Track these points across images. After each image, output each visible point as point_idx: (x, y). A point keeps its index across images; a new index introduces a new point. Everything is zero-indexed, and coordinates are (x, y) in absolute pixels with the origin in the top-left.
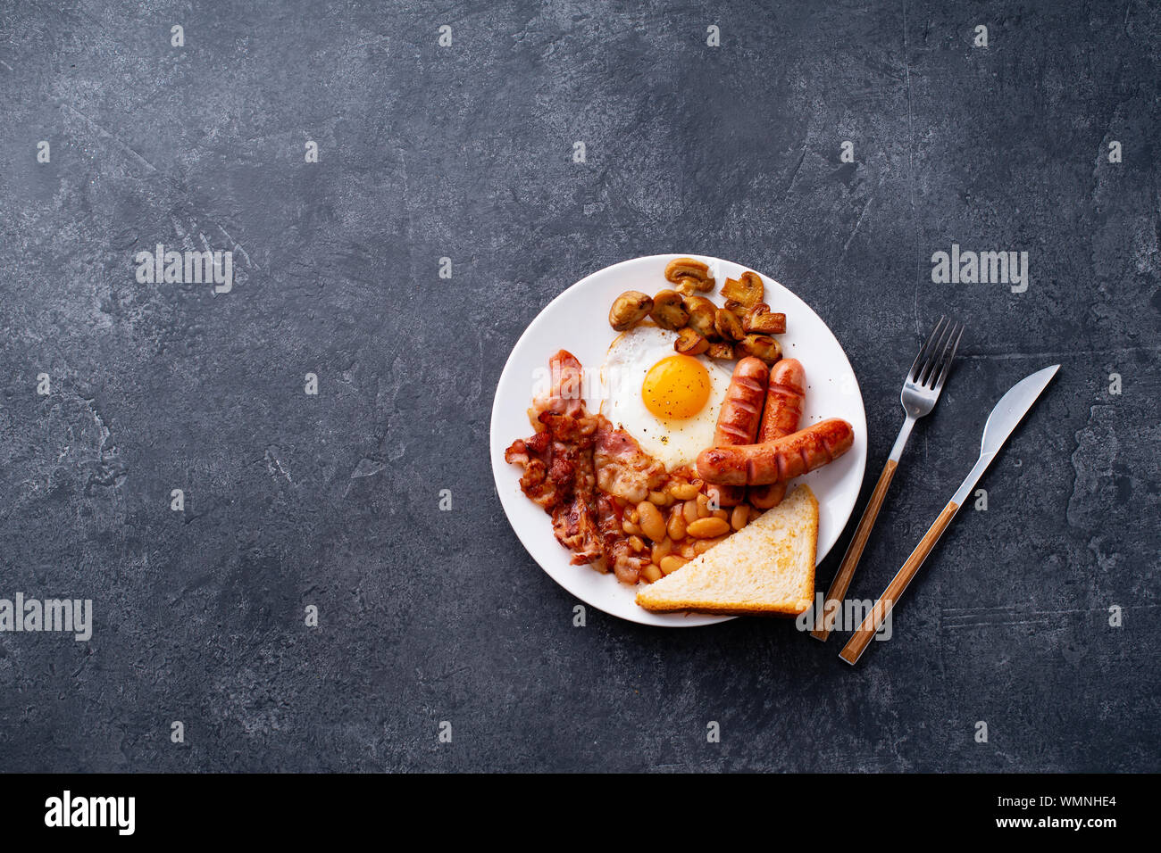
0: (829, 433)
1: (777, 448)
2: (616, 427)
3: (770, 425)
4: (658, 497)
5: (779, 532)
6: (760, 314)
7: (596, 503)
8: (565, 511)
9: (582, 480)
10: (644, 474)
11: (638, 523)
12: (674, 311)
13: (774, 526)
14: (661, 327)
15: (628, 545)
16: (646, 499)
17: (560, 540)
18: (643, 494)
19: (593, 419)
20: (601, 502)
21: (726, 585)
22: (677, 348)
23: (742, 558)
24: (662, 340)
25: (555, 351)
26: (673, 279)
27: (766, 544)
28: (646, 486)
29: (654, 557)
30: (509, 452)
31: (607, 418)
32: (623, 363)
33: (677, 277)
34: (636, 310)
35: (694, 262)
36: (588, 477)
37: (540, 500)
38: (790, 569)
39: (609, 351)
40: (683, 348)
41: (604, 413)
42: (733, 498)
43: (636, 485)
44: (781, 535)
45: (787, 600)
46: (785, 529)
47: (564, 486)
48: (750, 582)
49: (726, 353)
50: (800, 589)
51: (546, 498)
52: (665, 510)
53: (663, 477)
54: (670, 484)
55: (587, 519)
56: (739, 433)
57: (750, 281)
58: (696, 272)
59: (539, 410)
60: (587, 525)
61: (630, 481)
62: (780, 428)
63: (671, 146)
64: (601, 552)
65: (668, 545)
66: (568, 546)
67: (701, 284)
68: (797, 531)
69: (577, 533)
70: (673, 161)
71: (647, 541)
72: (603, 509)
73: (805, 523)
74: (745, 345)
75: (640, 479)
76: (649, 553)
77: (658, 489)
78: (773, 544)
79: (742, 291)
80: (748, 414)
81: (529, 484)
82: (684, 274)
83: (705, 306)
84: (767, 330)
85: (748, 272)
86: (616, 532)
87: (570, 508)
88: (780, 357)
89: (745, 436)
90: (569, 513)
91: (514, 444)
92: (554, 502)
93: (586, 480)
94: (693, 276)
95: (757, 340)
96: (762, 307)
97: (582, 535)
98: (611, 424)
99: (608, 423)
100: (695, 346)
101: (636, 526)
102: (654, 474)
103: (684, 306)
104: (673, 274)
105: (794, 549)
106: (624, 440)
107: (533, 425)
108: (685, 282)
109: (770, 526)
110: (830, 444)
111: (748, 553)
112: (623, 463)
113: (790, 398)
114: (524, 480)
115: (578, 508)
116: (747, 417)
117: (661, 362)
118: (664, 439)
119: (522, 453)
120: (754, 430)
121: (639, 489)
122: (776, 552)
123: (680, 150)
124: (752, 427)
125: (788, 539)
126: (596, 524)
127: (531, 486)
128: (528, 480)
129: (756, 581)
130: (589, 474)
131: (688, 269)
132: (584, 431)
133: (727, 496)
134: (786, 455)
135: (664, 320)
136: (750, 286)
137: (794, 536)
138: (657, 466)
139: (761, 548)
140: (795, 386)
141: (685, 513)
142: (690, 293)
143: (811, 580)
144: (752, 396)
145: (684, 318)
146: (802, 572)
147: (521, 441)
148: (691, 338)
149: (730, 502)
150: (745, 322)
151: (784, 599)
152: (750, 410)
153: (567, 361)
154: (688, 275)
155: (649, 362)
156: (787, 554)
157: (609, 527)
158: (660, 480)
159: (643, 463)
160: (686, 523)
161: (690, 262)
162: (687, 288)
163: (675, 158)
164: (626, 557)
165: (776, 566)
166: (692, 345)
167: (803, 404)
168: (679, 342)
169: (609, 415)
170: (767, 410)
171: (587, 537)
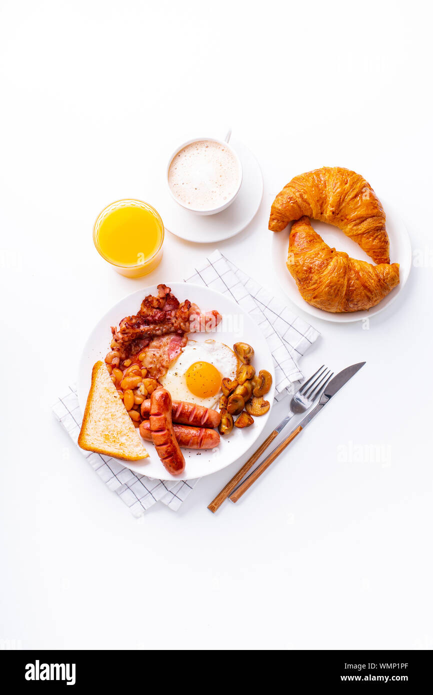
2: (183, 349)
8: (140, 322)
9: (158, 328)
10: (159, 365)
14: (237, 372)
17: (123, 320)
22: (225, 379)
24: (230, 372)
30: (163, 286)
33: (263, 376)
37: (143, 307)
40: (226, 382)
41: (190, 342)
46: (125, 441)
47: (153, 319)
55: (137, 333)
56: (178, 414)
62: (180, 434)
66: (120, 325)
81: (149, 300)
91: (168, 287)
92: (144, 315)
93: (158, 330)
97: (127, 331)
98: (185, 346)
100: (227, 387)
104: (264, 374)
105: (113, 444)
113: (198, 439)
114: (151, 298)
116: (187, 416)
117: (217, 371)
118: (176, 374)
119: (165, 293)
122: (113, 434)
124: (182, 420)
125: (119, 442)
127: (149, 302)
135: (240, 372)
137: (120, 445)
144: (199, 419)
148: (232, 385)
149: (141, 411)
152: (191, 419)
155: (216, 365)
165: (106, 433)
166: (227, 385)
167: (195, 447)
168: (229, 380)
169: (189, 345)
170: (191, 428)
171: (126, 334)
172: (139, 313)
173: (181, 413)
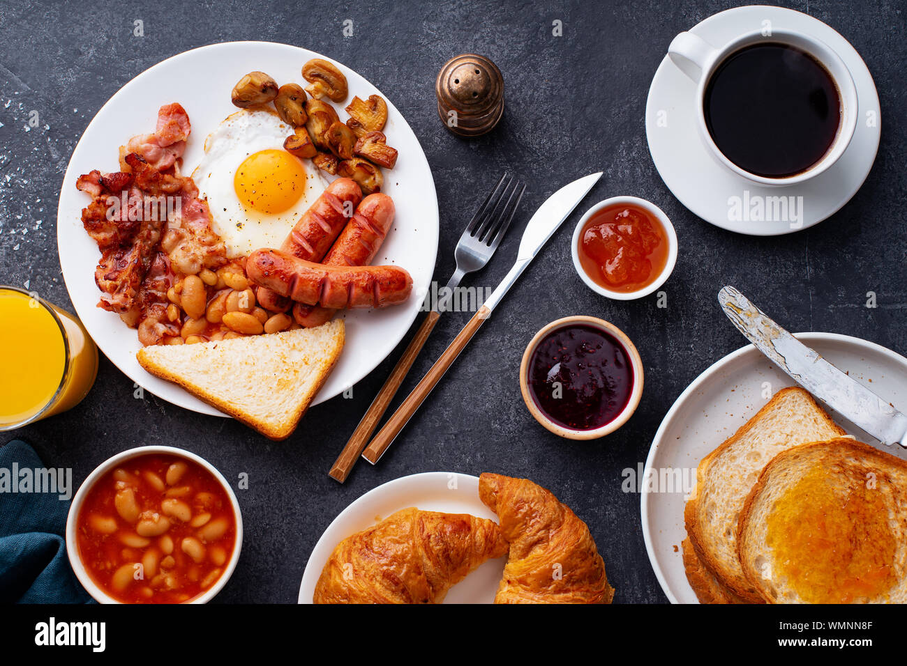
0: (384, 279)
1: (327, 274)
2: (201, 197)
3: (341, 249)
4: (209, 276)
5: (296, 353)
6: (375, 142)
7: (153, 260)
8: (117, 256)
9: (145, 233)
10: (204, 250)
11: (180, 293)
12: (294, 107)
13: (294, 345)
14: (282, 119)
15: (164, 311)
16: (198, 275)
17: (96, 279)
18: (196, 267)
19: (181, 180)
20: (157, 261)
21: (223, 379)
22: (285, 145)
23: (251, 361)
24: (278, 131)
25: (169, 102)
26: (308, 77)
27: (277, 359)
28: (201, 261)
29: (184, 331)
30: (84, 179)
31: (195, 184)
32: (233, 138)
33: (311, 76)
34: (259, 93)
35: (333, 68)
36: (153, 232)
37: (95, 235)
38: (286, 392)
39: (223, 122)
40: (291, 146)
41: (195, 179)
42: (276, 305)
43: (192, 257)
44: (297, 357)
45: (269, 418)
46: (303, 353)
47: (124, 231)
48: (245, 386)
49: (329, 167)
50: (286, 415)
51: (102, 235)
52: (211, 291)
53: (222, 259)
54: (226, 269)
55: (133, 270)
56: (306, 246)
57: (376, 105)
58: (332, 78)
59: (130, 150)
60: (130, 275)
61: (188, 251)
62: (345, 256)
63: (560, 79)
64: (128, 306)
65: (200, 325)
66: (102, 289)
67: (331, 92)
68: (311, 361)
69: (115, 279)
70: (563, 95)
71: (182, 314)
72: (157, 268)
73: (323, 356)
74: (347, 165)
75: (198, 253)
76: (181, 327)
77: (214, 269)
78: (284, 362)
79: (366, 112)
80: (322, 231)
81: (90, 216)
82: (318, 76)
83: (325, 113)
84: (375, 160)
85: (378, 97)
86: (159, 294)
87: (124, 254)
88: (377, 190)
89: (311, 251)
90: (120, 258)
91: (91, 173)
92: (109, 243)
93: (149, 234)
94: (327, 81)
95: (359, 165)
96: (379, 136)
97: (119, 283)
98: (198, 191)
99: (195, 189)
100: (300, 147)
101: (177, 295)
102: (213, 254)
103: (305, 105)
104: (309, 72)
105: (300, 375)
106: (202, 211)
107: (120, 162)
108: (317, 84)
109: (291, 344)
110: (381, 290)
111: (258, 360)
112: (192, 232)
113: (367, 231)
114: (88, 211)
115: (131, 258)
116: (319, 233)
117: (266, 152)
118: (239, 225)
119: (96, 185)
120: (322, 248)
121: (194, 261)
122: (282, 371)
123: (570, 83)
124: (320, 245)
125: (299, 364)
126: (143, 280)
127: (92, 219)
128: (91, 212)
129: (250, 388)
130: (156, 229)
131: (323, 72)
132: (164, 187)
133: (271, 300)
134: (332, 283)
135: (285, 113)
136: (374, 110)
137: (306, 363)
138: (219, 246)
139: (271, 360)
140: (376, 222)
141: (229, 301)
142: (318, 96)
143: (299, 411)
144: (333, 216)
145: (302, 118)
146: (295, 400)
147: (98, 173)
148: (302, 137)
149: (273, 307)
150: (358, 144)
151: (267, 417)
152: (326, 227)
153: (177, 115)
154: (323, 78)
155: (254, 148)
156: (291, 376)
157: (155, 287)
158: (218, 261)
159: (209, 238)
160: (225, 311)
161: (328, 66)
162: (317, 90)
163: (564, 92)
164: (155, 321)
165: (276, 383)
166: (297, 146)
167: (379, 242)
168: (290, 139)
169: (199, 182)
170: (343, 235)
171: (123, 286)
172: (102, 248)
173: (308, 241)
